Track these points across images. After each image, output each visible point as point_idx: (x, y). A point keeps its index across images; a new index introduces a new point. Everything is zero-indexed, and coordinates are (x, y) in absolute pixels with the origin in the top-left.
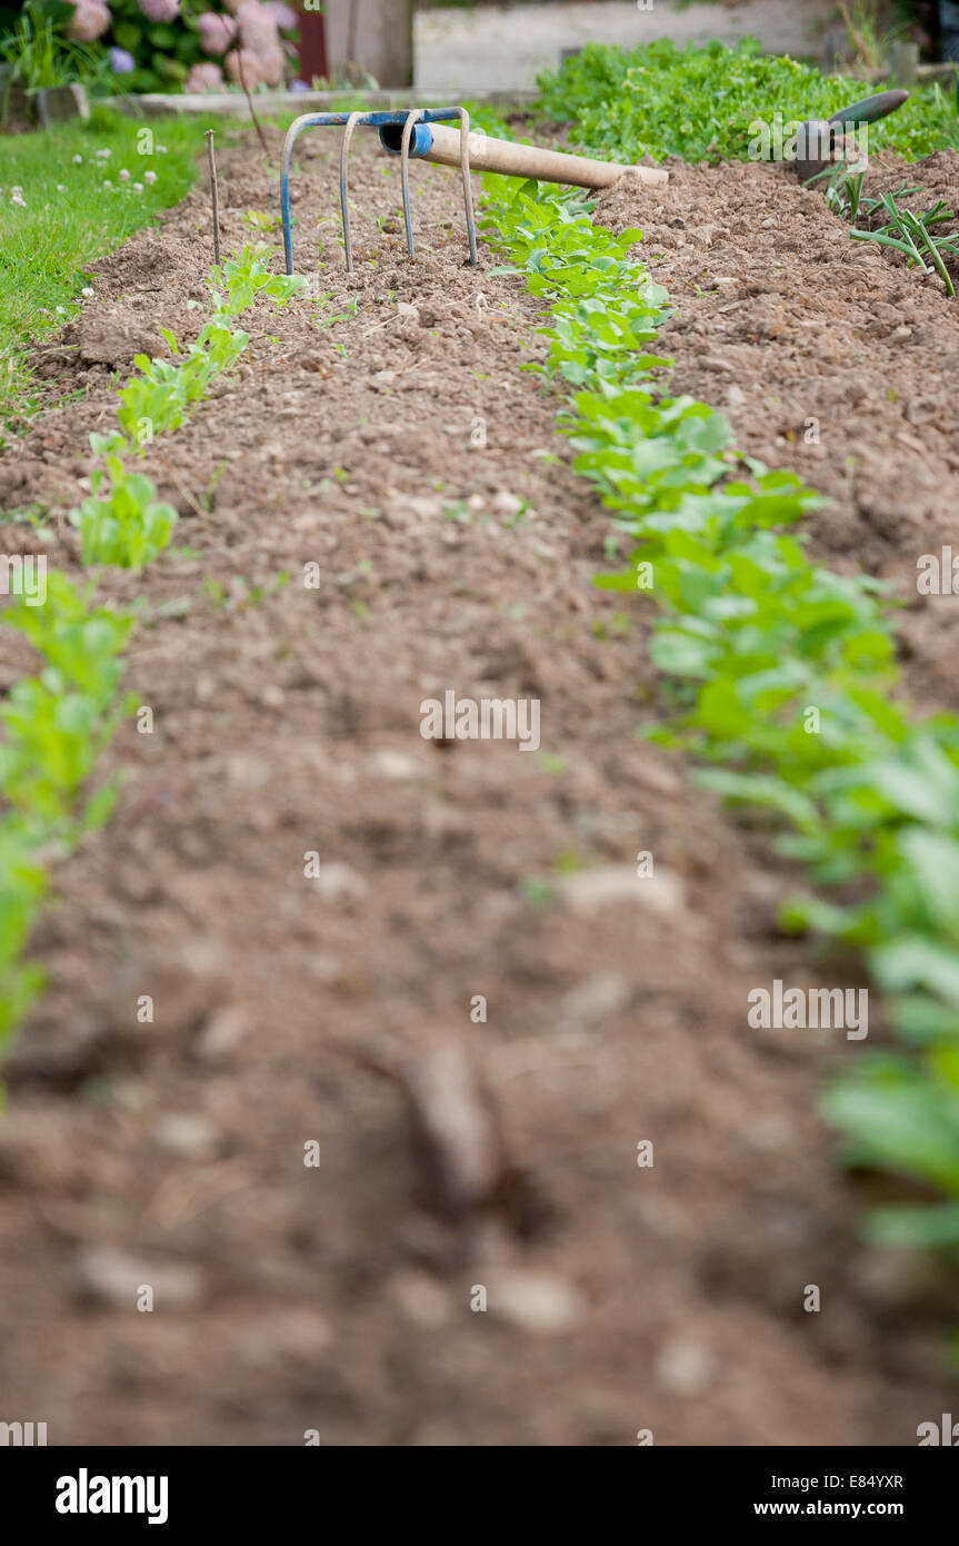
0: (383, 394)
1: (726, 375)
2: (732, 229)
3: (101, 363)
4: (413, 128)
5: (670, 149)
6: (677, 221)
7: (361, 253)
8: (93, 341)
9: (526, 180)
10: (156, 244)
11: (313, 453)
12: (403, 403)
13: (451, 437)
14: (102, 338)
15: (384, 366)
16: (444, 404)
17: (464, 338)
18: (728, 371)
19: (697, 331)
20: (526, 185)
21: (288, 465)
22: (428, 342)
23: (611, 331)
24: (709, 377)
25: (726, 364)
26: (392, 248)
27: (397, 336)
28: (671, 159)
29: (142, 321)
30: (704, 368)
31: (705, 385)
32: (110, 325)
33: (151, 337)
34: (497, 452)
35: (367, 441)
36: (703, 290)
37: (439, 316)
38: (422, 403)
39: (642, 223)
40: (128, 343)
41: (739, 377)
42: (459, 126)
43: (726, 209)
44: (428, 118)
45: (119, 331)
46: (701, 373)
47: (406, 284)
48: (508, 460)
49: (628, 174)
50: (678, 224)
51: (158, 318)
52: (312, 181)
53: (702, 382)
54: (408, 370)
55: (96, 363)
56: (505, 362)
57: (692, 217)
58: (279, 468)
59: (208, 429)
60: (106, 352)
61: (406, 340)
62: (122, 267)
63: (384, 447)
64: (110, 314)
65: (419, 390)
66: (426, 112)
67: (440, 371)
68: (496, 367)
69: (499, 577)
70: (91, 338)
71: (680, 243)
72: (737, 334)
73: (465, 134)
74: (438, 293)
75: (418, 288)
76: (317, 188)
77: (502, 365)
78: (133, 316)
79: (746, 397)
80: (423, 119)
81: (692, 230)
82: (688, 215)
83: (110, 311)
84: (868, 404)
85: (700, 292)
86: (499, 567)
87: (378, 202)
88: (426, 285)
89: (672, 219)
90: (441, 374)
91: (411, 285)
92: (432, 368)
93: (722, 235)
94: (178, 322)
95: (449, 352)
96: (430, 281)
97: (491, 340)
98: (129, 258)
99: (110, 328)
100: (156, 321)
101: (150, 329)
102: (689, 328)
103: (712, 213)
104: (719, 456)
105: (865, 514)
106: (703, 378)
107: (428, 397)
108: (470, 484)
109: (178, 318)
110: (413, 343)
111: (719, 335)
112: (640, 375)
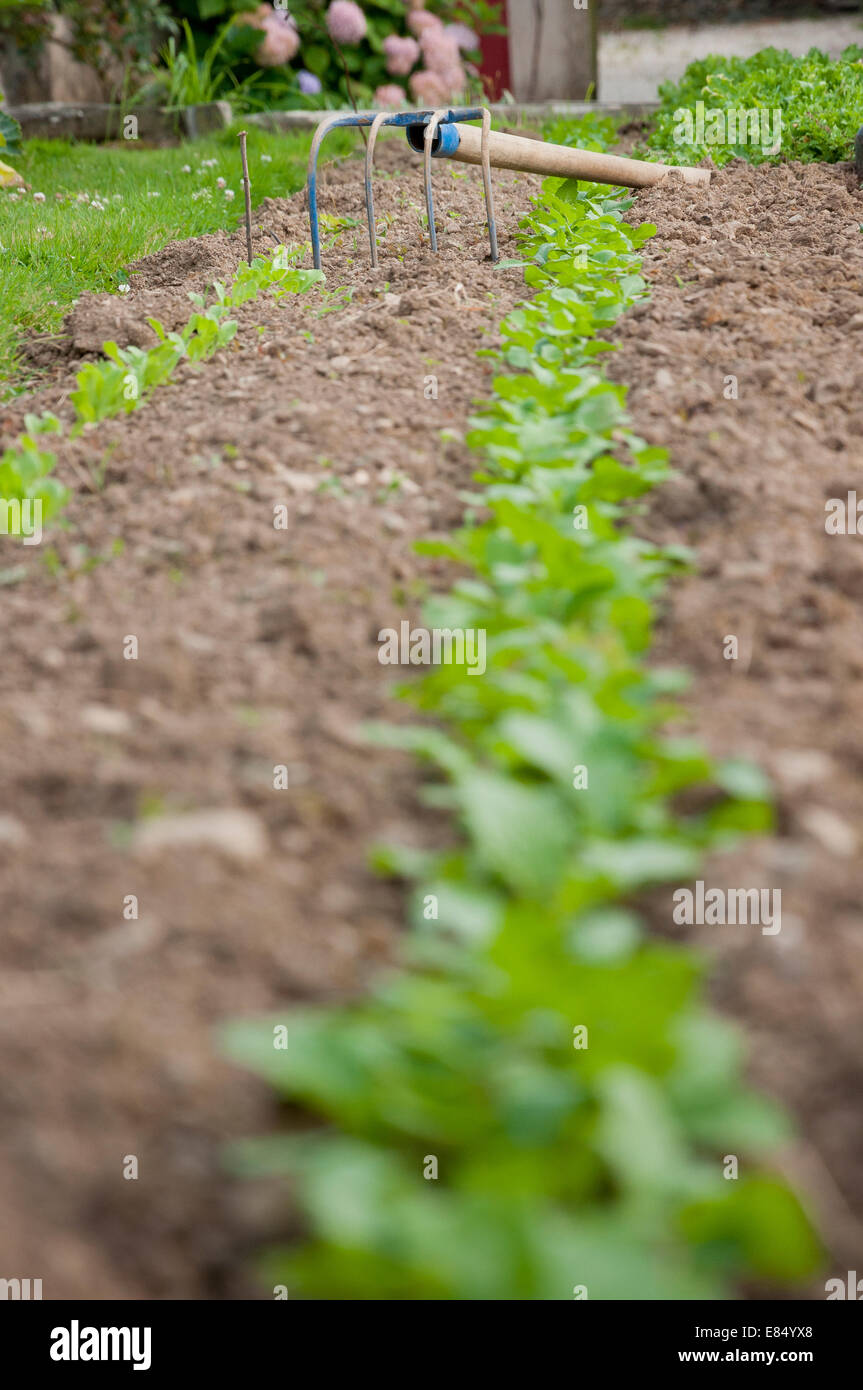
0: (329, 378)
1: (662, 359)
2: (757, 224)
3: (92, 352)
4: (439, 128)
5: (737, 152)
6: (705, 218)
7: (392, 251)
8: (86, 331)
9: (565, 180)
10: (198, 242)
11: (226, 431)
12: (346, 387)
13: (362, 417)
14: (94, 329)
15: (340, 351)
16: (386, 387)
17: (435, 326)
18: (664, 355)
19: (652, 318)
20: (565, 185)
21: (200, 443)
22: (395, 329)
23: (564, 318)
24: (645, 362)
25: (662, 348)
26: (423, 245)
27: (367, 324)
28: (735, 160)
29: (134, 312)
30: (642, 352)
31: (639, 369)
32: (103, 315)
33: (138, 326)
34: (405, 431)
35: (280, 420)
36: (685, 281)
37: (415, 305)
38: (364, 386)
39: (670, 220)
40: (120, 332)
41: (673, 361)
42: (482, 126)
43: (757, 206)
44: (452, 118)
45: (111, 321)
46: (637, 357)
47: (403, 276)
48: (415, 439)
49: (672, 173)
50: (706, 221)
51: (149, 308)
52: (384, 185)
53: (637, 365)
54: (364, 356)
55: (88, 352)
56: (464, 348)
57: (720, 214)
58: (191, 446)
59: (157, 412)
60: (97, 341)
61: (376, 328)
62: (164, 265)
63: (294, 426)
64: (103, 305)
65: (365, 374)
66: (450, 112)
67: (393, 356)
68: (454, 353)
69: (329, 545)
70: (83, 328)
71: (703, 238)
72: (692, 321)
73: (485, 133)
74: (432, 285)
75: (414, 280)
76: (389, 191)
77: (461, 351)
78: (126, 307)
79: (675, 380)
80: (447, 119)
81: (716, 226)
82: (717, 211)
83: (104, 302)
84: (775, 385)
85: (680, 282)
86: (330, 536)
87: (442, 204)
88: (422, 277)
89: (700, 215)
90: (395, 359)
91: (407, 277)
92: (387, 354)
93: (747, 231)
94: (169, 312)
95: (414, 339)
96: (426, 273)
97: (460, 328)
98: (172, 257)
99: (102, 318)
100: (147, 312)
101: (141, 319)
102: (648, 315)
103: (744, 211)
104: (604, 433)
105: (704, 487)
106: (639, 361)
107: (372, 381)
108: (360, 461)
109: (169, 309)
110: (382, 330)
111: (675, 322)
112: (586, 359)
